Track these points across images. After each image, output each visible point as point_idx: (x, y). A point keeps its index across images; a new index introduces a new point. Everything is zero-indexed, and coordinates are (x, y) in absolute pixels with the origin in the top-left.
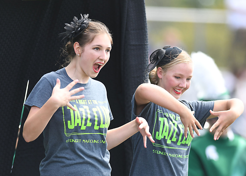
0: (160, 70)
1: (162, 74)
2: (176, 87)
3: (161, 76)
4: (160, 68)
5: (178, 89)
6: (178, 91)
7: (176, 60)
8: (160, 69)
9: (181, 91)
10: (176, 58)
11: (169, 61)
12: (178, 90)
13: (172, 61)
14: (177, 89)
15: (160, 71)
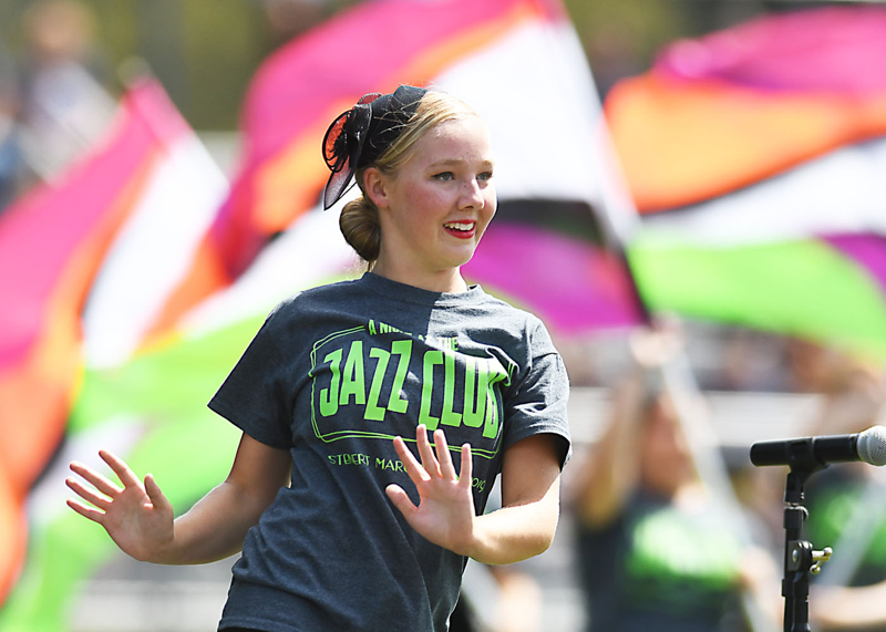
0: (374, 181)
1: (385, 191)
2: (449, 214)
3: (382, 198)
4: (372, 169)
5: (457, 219)
6: (463, 227)
7: (417, 119)
8: (372, 176)
9: (470, 226)
10: (416, 115)
11: (396, 134)
12: (460, 222)
13: (407, 129)
14: (455, 222)
15: (376, 181)
